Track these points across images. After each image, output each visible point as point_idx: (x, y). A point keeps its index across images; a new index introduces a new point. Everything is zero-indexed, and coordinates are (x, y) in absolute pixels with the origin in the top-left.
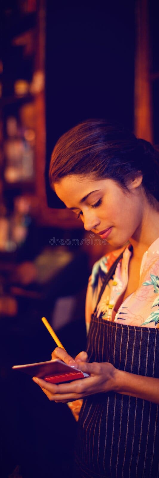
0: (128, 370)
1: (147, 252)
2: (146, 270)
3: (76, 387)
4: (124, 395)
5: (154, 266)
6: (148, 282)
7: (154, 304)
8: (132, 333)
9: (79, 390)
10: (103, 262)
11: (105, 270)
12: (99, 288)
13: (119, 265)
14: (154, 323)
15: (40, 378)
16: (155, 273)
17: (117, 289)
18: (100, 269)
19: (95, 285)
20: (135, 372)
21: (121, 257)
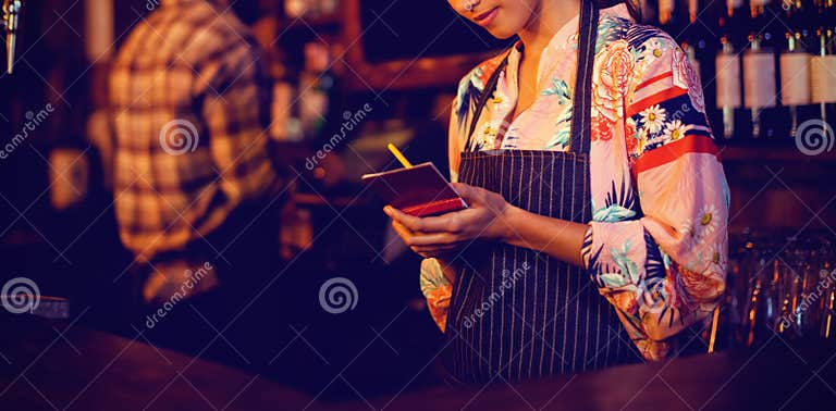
0: (523, 207)
1: (546, 49)
2: (545, 74)
3: (449, 223)
4: (519, 248)
5: (558, 67)
6: (549, 89)
7: (560, 119)
8: (528, 160)
9: (452, 228)
10: (476, 75)
11: (480, 86)
12: (471, 115)
13: (502, 74)
14: (561, 145)
15: (394, 207)
16: (561, 76)
17: (501, 106)
18: (471, 84)
19: (464, 109)
20: (534, 211)
21: (505, 62)
